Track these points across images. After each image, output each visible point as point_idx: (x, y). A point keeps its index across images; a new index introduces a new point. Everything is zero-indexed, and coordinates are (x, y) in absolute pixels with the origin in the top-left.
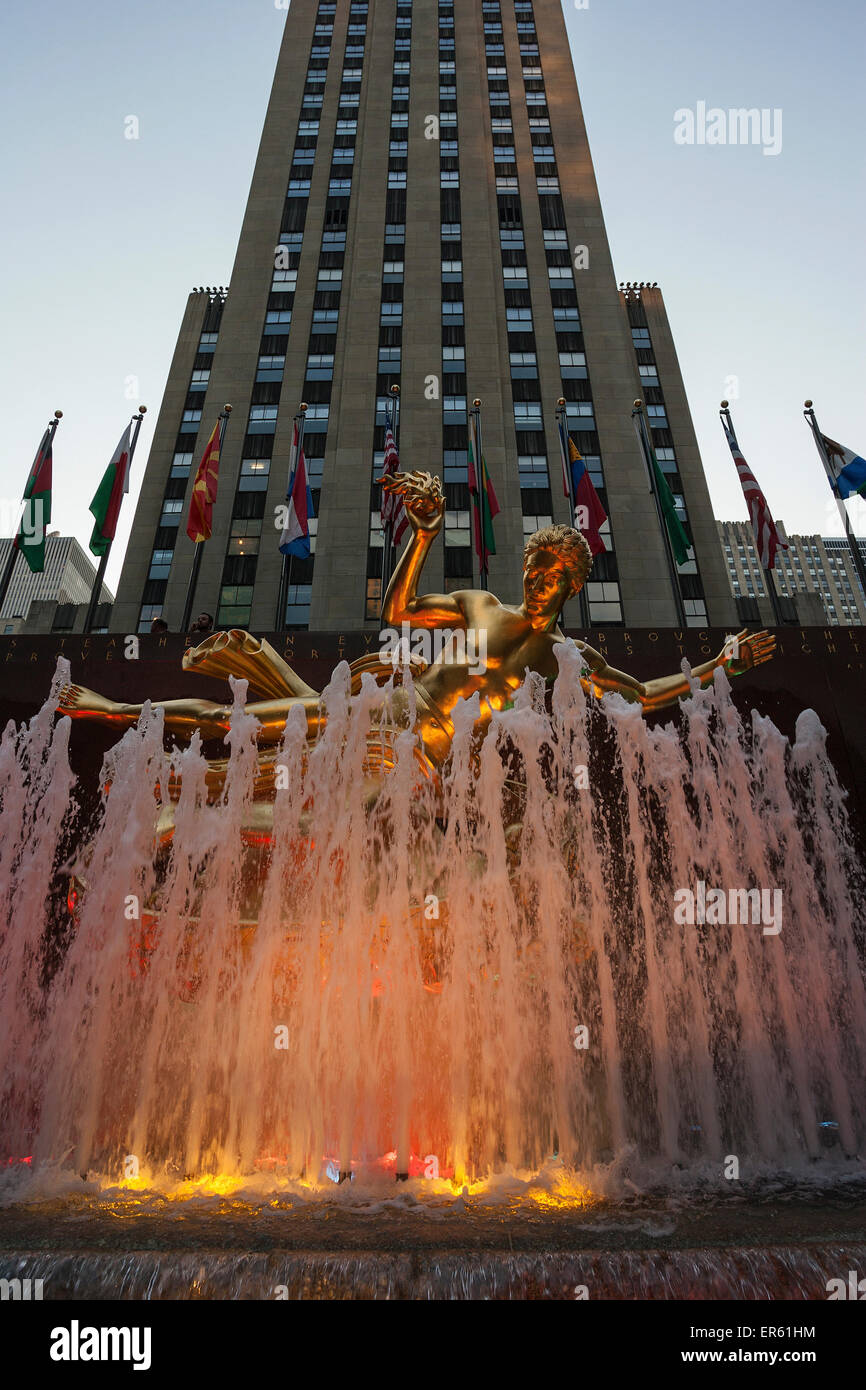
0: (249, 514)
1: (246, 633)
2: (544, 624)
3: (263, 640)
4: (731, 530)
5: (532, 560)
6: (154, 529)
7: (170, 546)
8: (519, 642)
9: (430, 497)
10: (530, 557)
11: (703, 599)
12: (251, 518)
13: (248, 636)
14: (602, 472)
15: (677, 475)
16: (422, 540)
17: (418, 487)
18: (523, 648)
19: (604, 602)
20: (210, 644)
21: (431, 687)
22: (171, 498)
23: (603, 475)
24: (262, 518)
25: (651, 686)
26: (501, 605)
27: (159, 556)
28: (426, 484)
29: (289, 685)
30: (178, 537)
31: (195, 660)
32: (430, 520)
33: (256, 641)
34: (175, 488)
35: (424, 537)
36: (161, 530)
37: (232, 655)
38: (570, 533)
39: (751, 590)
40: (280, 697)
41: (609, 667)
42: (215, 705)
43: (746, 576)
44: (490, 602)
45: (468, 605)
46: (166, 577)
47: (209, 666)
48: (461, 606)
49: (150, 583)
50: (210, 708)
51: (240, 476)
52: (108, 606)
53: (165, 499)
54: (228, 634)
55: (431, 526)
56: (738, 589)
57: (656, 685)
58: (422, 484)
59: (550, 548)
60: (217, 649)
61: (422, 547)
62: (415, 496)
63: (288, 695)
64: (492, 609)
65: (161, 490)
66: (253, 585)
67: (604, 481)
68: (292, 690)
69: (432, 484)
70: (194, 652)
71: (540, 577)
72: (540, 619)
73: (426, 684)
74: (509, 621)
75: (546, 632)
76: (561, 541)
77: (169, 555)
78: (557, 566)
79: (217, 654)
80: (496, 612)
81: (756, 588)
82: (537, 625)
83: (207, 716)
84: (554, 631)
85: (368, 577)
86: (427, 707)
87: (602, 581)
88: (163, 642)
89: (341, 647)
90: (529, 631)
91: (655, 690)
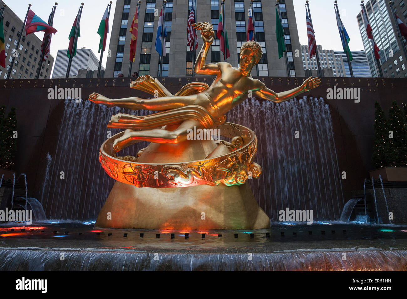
0: (147, 41)
1: (150, 76)
2: (246, 74)
3: (156, 78)
4: (304, 48)
5: (243, 52)
6: (117, 46)
7: (122, 51)
8: (238, 79)
9: (209, 31)
10: (242, 51)
11: (295, 70)
12: (148, 42)
13: (151, 77)
14: (263, 27)
15: (288, 28)
16: (207, 45)
17: (205, 27)
18: (239, 81)
19: (263, 70)
20: (139, 80)
21: (210, 93)
22: (122, 35)
23: (264, 28)
24: (152, 42)
25: (280, 94)
26: (232, 67)
27: (119, 54)
28: (208, 26)
29: (164, 93)
30: (125, 48)
31: (134, 85)
32: (209, 39)
33: (153, 79)
34: (123, 32)
35: (207, 44)
36: (119, 46)
37: (146, 83)
38: (256, 43)
39: (309, 68)
40: (161, 97)
41: (266, 88)
42: (141, 99)
43: (308, 63)
44: (229, 66)
45: (222, 67)
46: (121, 62)
47: (139, 87)
48: (219, 68)
49: (116, 63)
50: (140, 100)
51: (144, 27)
52: (103, 71)
53: (120, 35)
54: (145, 76)
55: (210, 41)
56: (305, 67)
57: (281, 94)
58: (207, 26)
59: (249, 48)
60: (141, 81)
61: (207, 48)
62: (205, 31)
63: (164, 96)
64: (229, 68)
65: (118, 32)
66: (150, 64)
67: (264, 30)
68: (165, 94)
69: (210, 27)
70: (134, 82)
71: (246, 58)
72: (245, 72)
73: (208, 92)
74: (235, 73)
75: (247, 76)
76: (252, 46)
77: (122, 54)
78: (251, 55)
79: (140, 83)
80: (231, 69)
81: (311, 67)
82: (244, 74)
83: (138, 103)
84: (249, 76)
85: (187, 61)
86: (209, 100)
87: (262, 63)
88: (123, 80)
89: (180, 82)
90: (241, 76)
91: (281, 96)
